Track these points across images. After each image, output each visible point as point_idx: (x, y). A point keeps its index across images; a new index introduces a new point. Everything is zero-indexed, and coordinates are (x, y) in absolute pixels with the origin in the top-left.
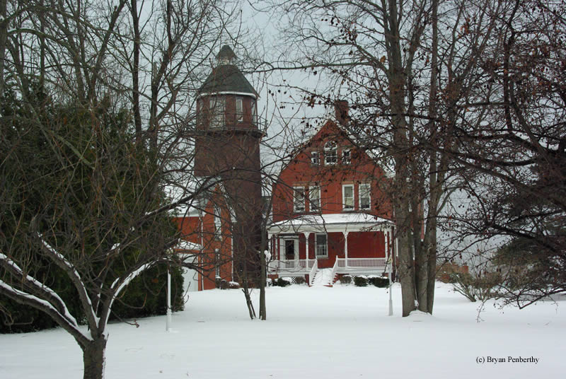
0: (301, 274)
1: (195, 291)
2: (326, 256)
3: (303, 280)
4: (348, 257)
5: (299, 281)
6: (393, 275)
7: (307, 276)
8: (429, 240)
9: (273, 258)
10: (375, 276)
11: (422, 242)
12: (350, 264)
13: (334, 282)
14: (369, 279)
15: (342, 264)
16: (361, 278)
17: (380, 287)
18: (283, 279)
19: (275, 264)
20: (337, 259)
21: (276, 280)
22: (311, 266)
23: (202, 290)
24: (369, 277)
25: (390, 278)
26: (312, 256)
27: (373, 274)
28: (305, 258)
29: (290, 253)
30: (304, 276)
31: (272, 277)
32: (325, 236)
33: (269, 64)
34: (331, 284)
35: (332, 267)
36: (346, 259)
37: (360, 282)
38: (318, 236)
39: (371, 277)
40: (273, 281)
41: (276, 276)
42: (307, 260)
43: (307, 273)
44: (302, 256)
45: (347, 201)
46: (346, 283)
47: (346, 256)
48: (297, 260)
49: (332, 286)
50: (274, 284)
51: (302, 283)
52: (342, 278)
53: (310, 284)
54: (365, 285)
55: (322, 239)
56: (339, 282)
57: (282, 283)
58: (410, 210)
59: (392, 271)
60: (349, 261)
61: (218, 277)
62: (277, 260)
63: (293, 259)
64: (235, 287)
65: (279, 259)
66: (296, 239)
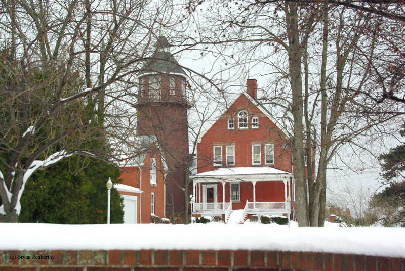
0: (219, 214)
1: (135, 223)
2: (239, 200)
3: (221, 219)
4: (256, 201)
5: (217, 219)
6: (291, 215)
7: (224, 216)
8: (320, 181)
9: (197, 201)
10: (277, 216)
11: (315, 183)
12: (257, 206)
13: (245, 220)
14: (273, 218)
15: (251, 207)
16: (266, 217)
17: (280, 224)
18: (205, 218)
19: (198, 206)
20: (247, 202)
21: (199, 219)
22: (226, 208)
23: (140, 223)
24: (272, 217)
25: (289, 218)
26: (227, 200)
27: (275, 214)
28: (222, 202)
29: (210, 198)
30: (221, 216)
31: (196, 216)
32: (238, 184)
33: (193, 39)
34: (243, 222)
35: (243, 209)
36: (255, 202)
37: (265, 220)
38: (232, 184)
39: (274, 216)
40: (197, 220)
41: (200, 216)
42: (224, 203)
43: (223, 214)
44: (220, 200)
45: (255, 157)
46: (254, 221)
47: (254, 200)
48: (216, 203)
49: (243, 224)
50: (198, 221)
51: (219, 221)
52: (251, 217)
53: (226, 222)
54: (269, 223)
55: (235, 187)
56: (248, 220)
57: (204, 221)
58: (306, 166)
59: (290, 213)
60: (256, 204)
61: (153, 215)
62: (200, 203)
63: (213, 202)
64: (166, 223)
65: (201, 202)
66: (215, 187)
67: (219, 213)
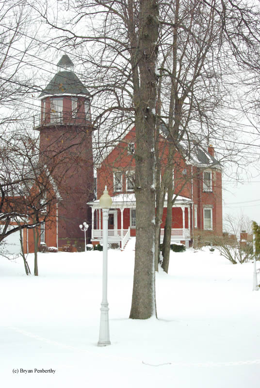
3: (118, 246)
5: (114, 246)
7: (121, 243)
18: (101, 244)
19: (98, 233)
21: (96, 246)
22: (124, 234)
23: (27, 253)
27: (172, 241)
30: (118, 243)
31: (94, 243)
38: (132, 211)
40: (94, 247)
41: (97, 243)
42: (122, 229)
43: (120, 240)
44: (119, 227)
48: (116, 229)
50: (95, 249)
51: (116, 248)
53: (122, 249)
57: (100, 248)
61: (42, 243)
62: (100, 229)
63: (113, 229)
64: (54, 251)
65: (102, 229)
66: (115, 213)
67: (117, 240)
